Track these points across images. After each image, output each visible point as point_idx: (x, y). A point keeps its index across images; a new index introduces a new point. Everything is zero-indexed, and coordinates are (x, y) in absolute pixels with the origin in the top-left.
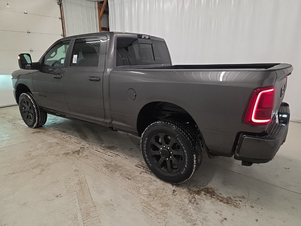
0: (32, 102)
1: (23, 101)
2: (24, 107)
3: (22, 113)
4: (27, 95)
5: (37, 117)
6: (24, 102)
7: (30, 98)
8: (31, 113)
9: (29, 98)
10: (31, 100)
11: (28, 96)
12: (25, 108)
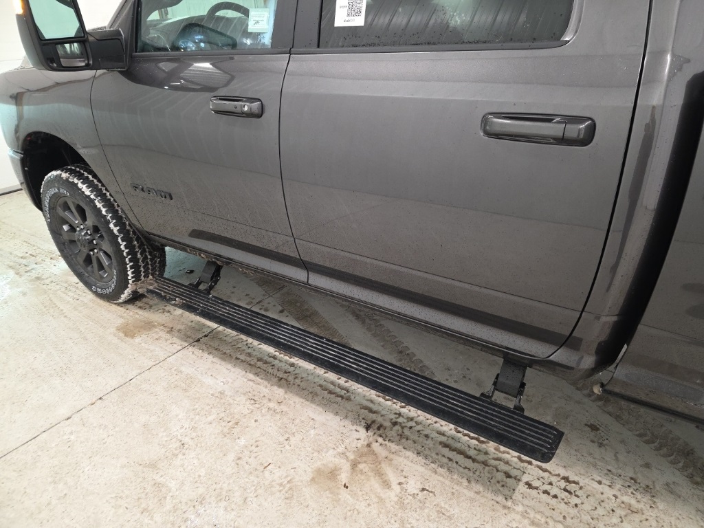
0: (104, 211)
1: (61, 201)
2: (66, 222)
3: (64, 244)
4: (76, 181)
5: (131, 268)
6: (66, 207)
7: (92, 192)
8: (101, 250)
9: (87, 192)
10: (96, 202)
11: (80, 185)
12: (73, 229)
